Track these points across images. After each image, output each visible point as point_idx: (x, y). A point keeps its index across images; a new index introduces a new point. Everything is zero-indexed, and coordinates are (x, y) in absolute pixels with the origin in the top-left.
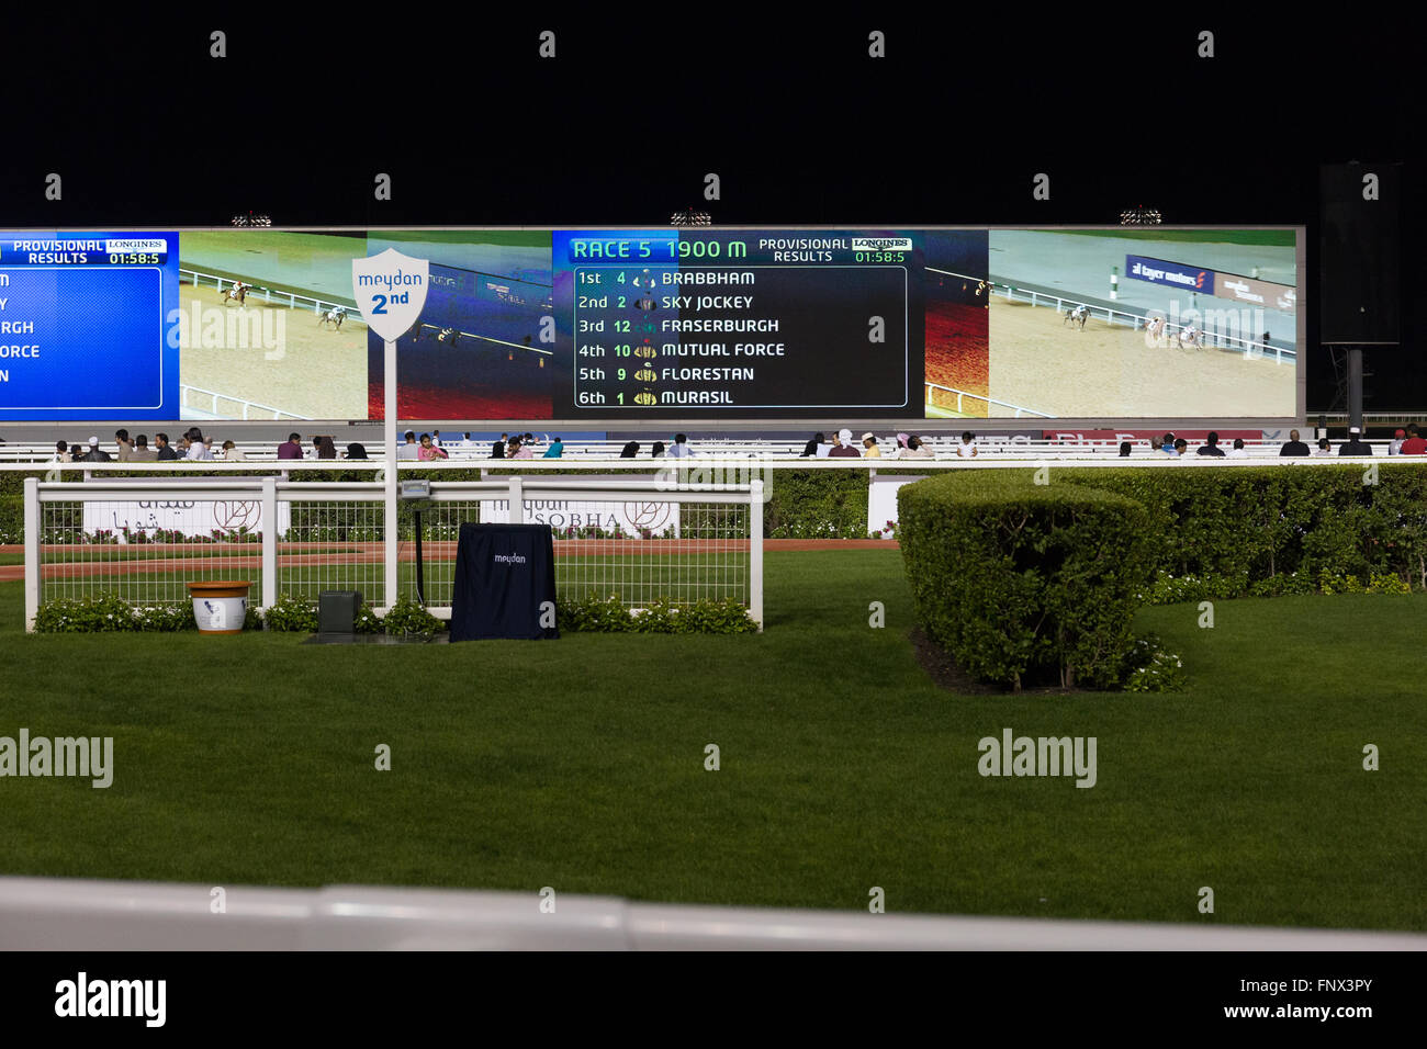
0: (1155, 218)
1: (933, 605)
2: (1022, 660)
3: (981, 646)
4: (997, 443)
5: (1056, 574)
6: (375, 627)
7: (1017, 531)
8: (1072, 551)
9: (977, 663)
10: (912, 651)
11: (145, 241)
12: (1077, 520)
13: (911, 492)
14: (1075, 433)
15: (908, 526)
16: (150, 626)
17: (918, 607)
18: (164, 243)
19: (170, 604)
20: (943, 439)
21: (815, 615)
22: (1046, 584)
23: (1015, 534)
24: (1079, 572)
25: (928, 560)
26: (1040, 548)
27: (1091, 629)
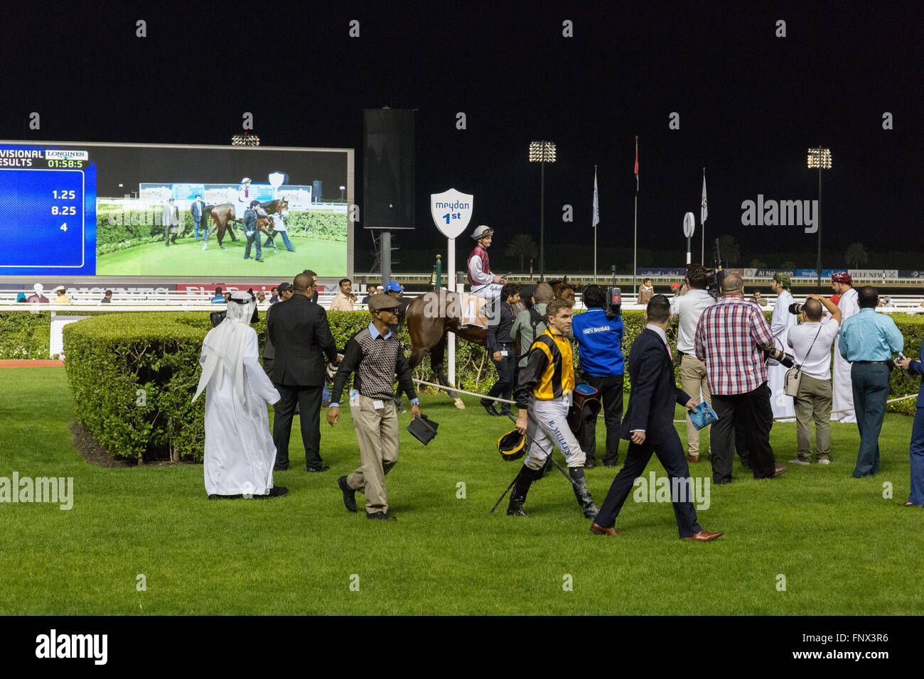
0: (255, 141)
1: (86, 408)
2: (143, 444)
3: (116, 434)
4: (145, 293)
5: (166, 385)
7: (140, 356)
8: (177, 369)
9: (114, 445)
10: (72, 438)
12: (181, 349)
13: (72, 329)
14: (198, 286)
15: (69, 352)
17: (77, 407)
21: (7, 413)
22: (160, 392)
23: (139, 358)
24: (182, 384)
25: (81, 376)
26: (155, 367)
27: (190, 422)
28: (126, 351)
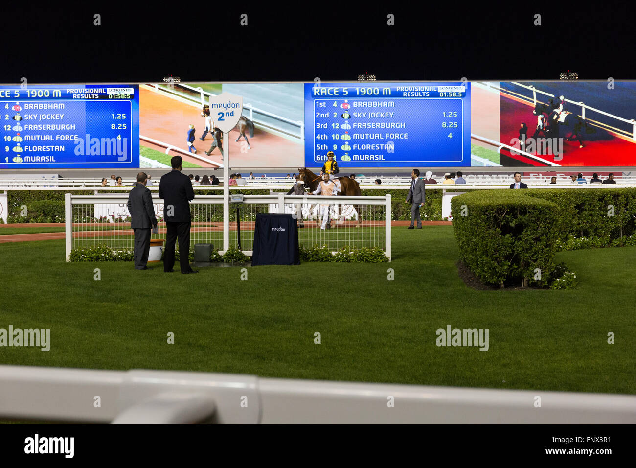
0: (575, 77)
1: (466, 250)
2: (504, 275)
3: (486, 268)
4: (503, 178)
5: (519, 237)
6: (219, 260)
7: (502, 217)
8: (527, 226)
9: (485, 276)
10: (457, 271)
11: (124, 88)
12: (529, 212)
13: (457, 200)
14: (538, 173)
15: (455, 215)
16: (121, 259)
17: (460, 251)
18: (132, 89)
19: (129, 249)
20: (479, 176)
21: (415, 254)
22: (515, 241)
23: (501, 218)
24: (530, 236)
25: (463, 230)
26: (512, 224)
27: (535, 261)
28: (493, 214)
